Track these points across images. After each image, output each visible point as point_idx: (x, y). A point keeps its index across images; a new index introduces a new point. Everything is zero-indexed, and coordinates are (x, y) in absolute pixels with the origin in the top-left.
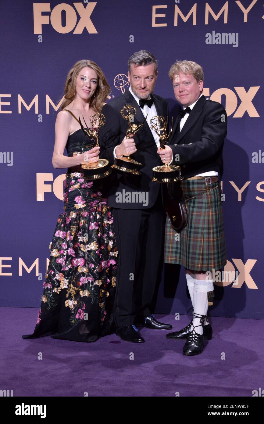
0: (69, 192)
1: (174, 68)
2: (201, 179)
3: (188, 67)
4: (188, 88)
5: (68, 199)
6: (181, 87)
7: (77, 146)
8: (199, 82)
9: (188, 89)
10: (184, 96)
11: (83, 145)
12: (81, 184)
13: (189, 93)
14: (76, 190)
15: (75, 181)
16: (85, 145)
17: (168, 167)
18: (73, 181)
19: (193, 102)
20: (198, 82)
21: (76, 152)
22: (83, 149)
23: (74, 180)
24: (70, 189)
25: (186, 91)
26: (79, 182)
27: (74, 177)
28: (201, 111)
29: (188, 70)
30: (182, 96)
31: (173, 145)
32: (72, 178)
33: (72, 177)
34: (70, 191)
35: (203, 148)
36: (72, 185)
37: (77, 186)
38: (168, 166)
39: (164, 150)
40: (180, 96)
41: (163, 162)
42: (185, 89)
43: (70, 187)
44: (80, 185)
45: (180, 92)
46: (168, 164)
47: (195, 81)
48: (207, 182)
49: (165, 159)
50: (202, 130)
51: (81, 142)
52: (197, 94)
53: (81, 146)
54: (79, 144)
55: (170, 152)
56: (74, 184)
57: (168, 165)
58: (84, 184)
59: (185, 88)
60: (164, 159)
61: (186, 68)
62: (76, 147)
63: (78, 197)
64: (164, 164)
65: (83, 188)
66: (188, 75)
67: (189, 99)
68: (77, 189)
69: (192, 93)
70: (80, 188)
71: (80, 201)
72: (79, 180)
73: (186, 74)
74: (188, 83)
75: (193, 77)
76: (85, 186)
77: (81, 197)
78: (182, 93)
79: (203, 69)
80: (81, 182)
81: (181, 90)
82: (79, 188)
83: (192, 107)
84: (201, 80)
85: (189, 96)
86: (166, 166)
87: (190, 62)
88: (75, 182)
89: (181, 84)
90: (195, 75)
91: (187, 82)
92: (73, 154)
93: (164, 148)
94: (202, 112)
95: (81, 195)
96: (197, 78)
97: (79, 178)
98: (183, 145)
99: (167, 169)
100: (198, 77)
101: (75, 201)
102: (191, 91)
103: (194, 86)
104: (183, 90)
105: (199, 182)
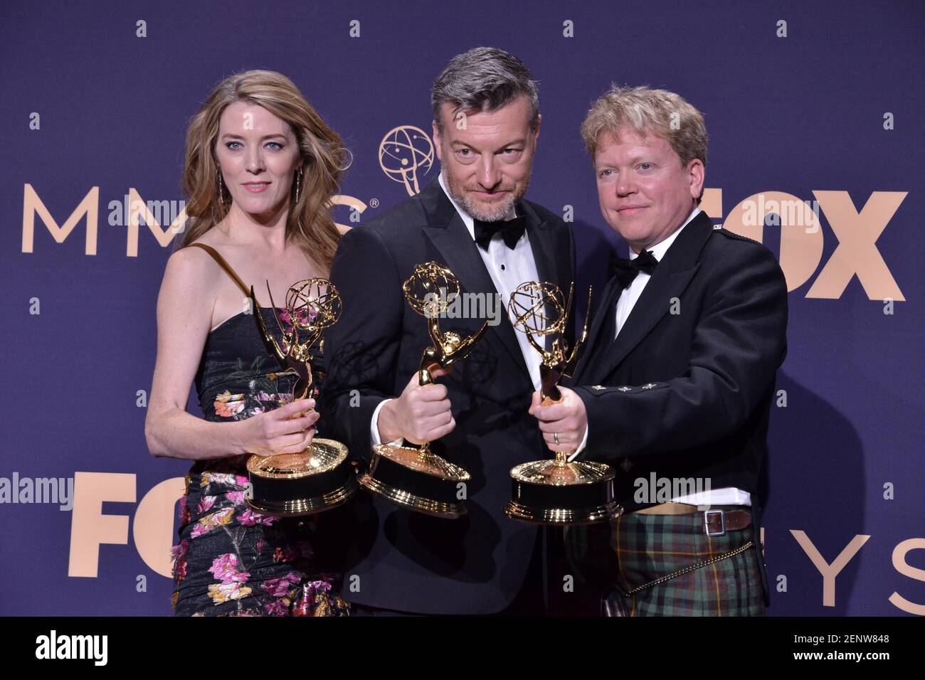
0: (191, 541)
1: (601, 113)
2: (686, 515)
3: (652, 112)
4: (651, 182)
5: (186, 564)
6: (624, 177)
7: (234, 371)
8: (689, 166)
9: (650, 187)
10: (633, 212)
11: (255, 368)
12: (238, 512)
13: (650, 201)
14: (218, 532)
15: (215, 498)
17: (569, 465)
18: (210, 500)
19: (663, 234)
20: (684, 165)
21: (227, 393)
22: (252, 384)
23: (212, 494)
24: (197, 527)
25: (640, 194)
26: (229, 504)
27: (213, 484)
28: (695, 269)
29: (652, 122)
30: (627, 212)
31: (587, 387)
32: (208, 489)
33: (206, 483)
34: (195, 534)
35: (695, 402)
36: (204, 514)
37: (222, 517)
38: (567, 462)
39: (556, 405)
40: (618, 211)
41: (552, 447)
42: (635, 185)
43: (196, 521)
44: (232, 512)
45: (620, 196)
46: (568, 457)
47: (676, 160)
48: (709, 524)
49: (559, 436)
50: (694, 335)
51: (248, 359)
52: (680, 207)
53: (247, 373)
54: (240, 363)
55: (577, 413)
56: (213, 510)
57: (569, 460)
58: (248, 511)
59: (639, 183)
60: (556, 439)
61: (646, 113)
62: (231, 376)
63: (223, 556)
64: (552, 455)
65: (245, 526)
66: (651, 138)
67: (652, 223)
68: (221, 527)
69: (662, 202)
70: (234, 525)
71: (228, 575)
72: (230, 496)
73: (642, 134)
74: (646, 166)
75: (669, 147)
76: (252, 518)
77: (233, 557)
78: (625, 202)
79: (708, 121)
80: (239, 504)
81: (623, 189)
82: (230, 527)
83: (659, 251)
84: (697, 158)
85: (653, 211)
86: (562, 464)
87: (659, 93)
88: (217, 502)
89: (624, 170)
90: (677, 140)
91: (645, 161)
92: (214, 400)
93: (556, 396)
94: (697, 272)
95: (234, 551)
96: (682, 149)
97: (232, 489)
98: (625, 389)
99: (565, 473)
100: (685, 146)
101: (211, 575)
102: (660, 196)
103: (671, 178)
104: (631, 190)
105: (681, 525)
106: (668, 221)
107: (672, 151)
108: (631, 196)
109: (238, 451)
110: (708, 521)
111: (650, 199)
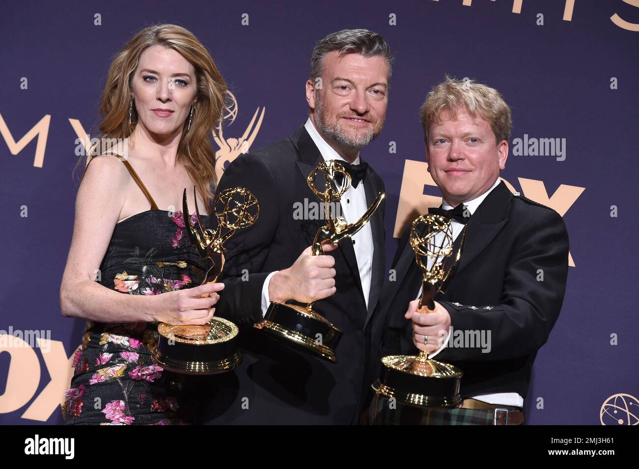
0: (89, 386)
2: (482, 410)
3: (480, 99)
4: (475, 153)
5: (82, 404)
6: (456, 146)
7: (132, 256)
8: (500, 145)
9: (474, 156)
10: (460, 174)
11: (148, 257)
12: (130, 367)
13: (473, 167)
14: (112, 383)
15: (111, 355)
16: (153, 257)
17: (428, 362)
18: (107, 356)
19: (478, 193)
20: (498, 143)
21: (125, 274)
22: (145, 268)
23: (109, 351)
24: (95, 376)
25: (466, 161)
26: (123, 361)
27: (111, 344)
28: (503, 223)
29: (481, 107)
30: (455, 173)
31: (450, 303)
32: (106, 347)
33: (105, 342)
34: (93, 381)
35: (521, 325)
36: (102, 367)
37: (117, 370)
38: (427, 359)
39: (432, 314)
40: (446, 172)
42: (464, 153)
43: (94, 371)
44: (125, 368)
45: (451, 160)
47: (491, 139)
48: (497, 419)
49: (429, 338)
51: (145, 248)
53: (142, 260)
54: (137, 251)
56: (109, 364)
58: (137, 368)
59: (467, 153)
60: (426, 340)
61: (477, 100)
62: (128, 260)
63: (115, 402)
65: (134, 380)
66: (479, 120)
68: (115, 378)
69: (481, 169)
71: (117, 417)
72: (123, 355)
74: (474, 140)
75: (490, 128)
76: (139, 374)
77: (122, 403)
78: (454, 165)
80: (130, 362)
81: (454, 155)
82: (122, 379)
84: (506, 139)
85: (474, 175)
86: (423, 360)
88: (112, 359)
89: (456, 141)
90: (495, 123)
91: (474, 136)
92: (114, 278)
95: (123, 399)
96: (498, 131)
97: (127, 350)
98: (473, 308)
100: (500, 129)
101: (104, 415)
102: (481, 164)
103: (489, 151)
104: (461, 157)
105: (478, 418)
106: (483, 184)
107: (492, 132)
108: (459, 161)
109: (149, 319)
110: (497, 417)
111: (473, 165)
